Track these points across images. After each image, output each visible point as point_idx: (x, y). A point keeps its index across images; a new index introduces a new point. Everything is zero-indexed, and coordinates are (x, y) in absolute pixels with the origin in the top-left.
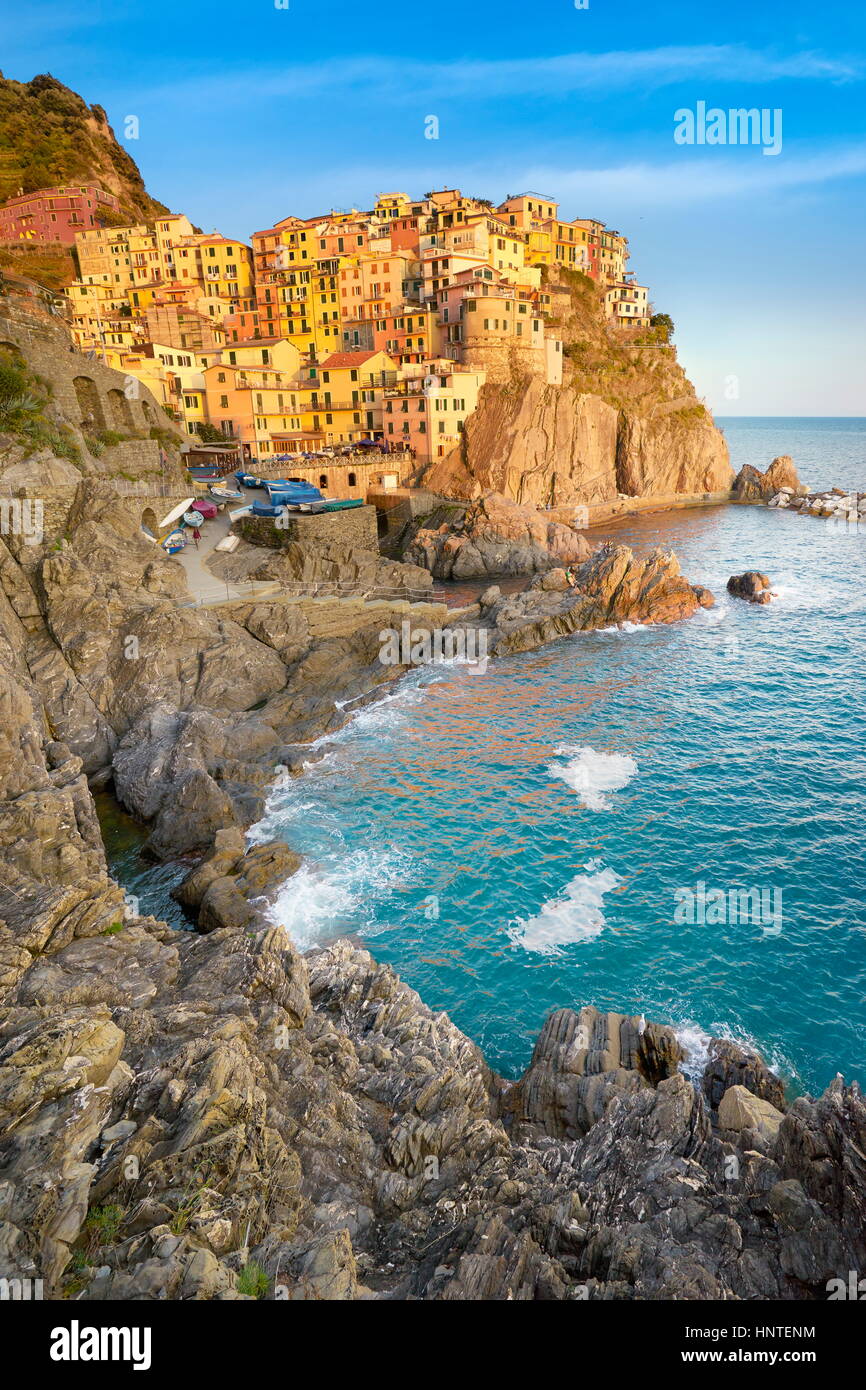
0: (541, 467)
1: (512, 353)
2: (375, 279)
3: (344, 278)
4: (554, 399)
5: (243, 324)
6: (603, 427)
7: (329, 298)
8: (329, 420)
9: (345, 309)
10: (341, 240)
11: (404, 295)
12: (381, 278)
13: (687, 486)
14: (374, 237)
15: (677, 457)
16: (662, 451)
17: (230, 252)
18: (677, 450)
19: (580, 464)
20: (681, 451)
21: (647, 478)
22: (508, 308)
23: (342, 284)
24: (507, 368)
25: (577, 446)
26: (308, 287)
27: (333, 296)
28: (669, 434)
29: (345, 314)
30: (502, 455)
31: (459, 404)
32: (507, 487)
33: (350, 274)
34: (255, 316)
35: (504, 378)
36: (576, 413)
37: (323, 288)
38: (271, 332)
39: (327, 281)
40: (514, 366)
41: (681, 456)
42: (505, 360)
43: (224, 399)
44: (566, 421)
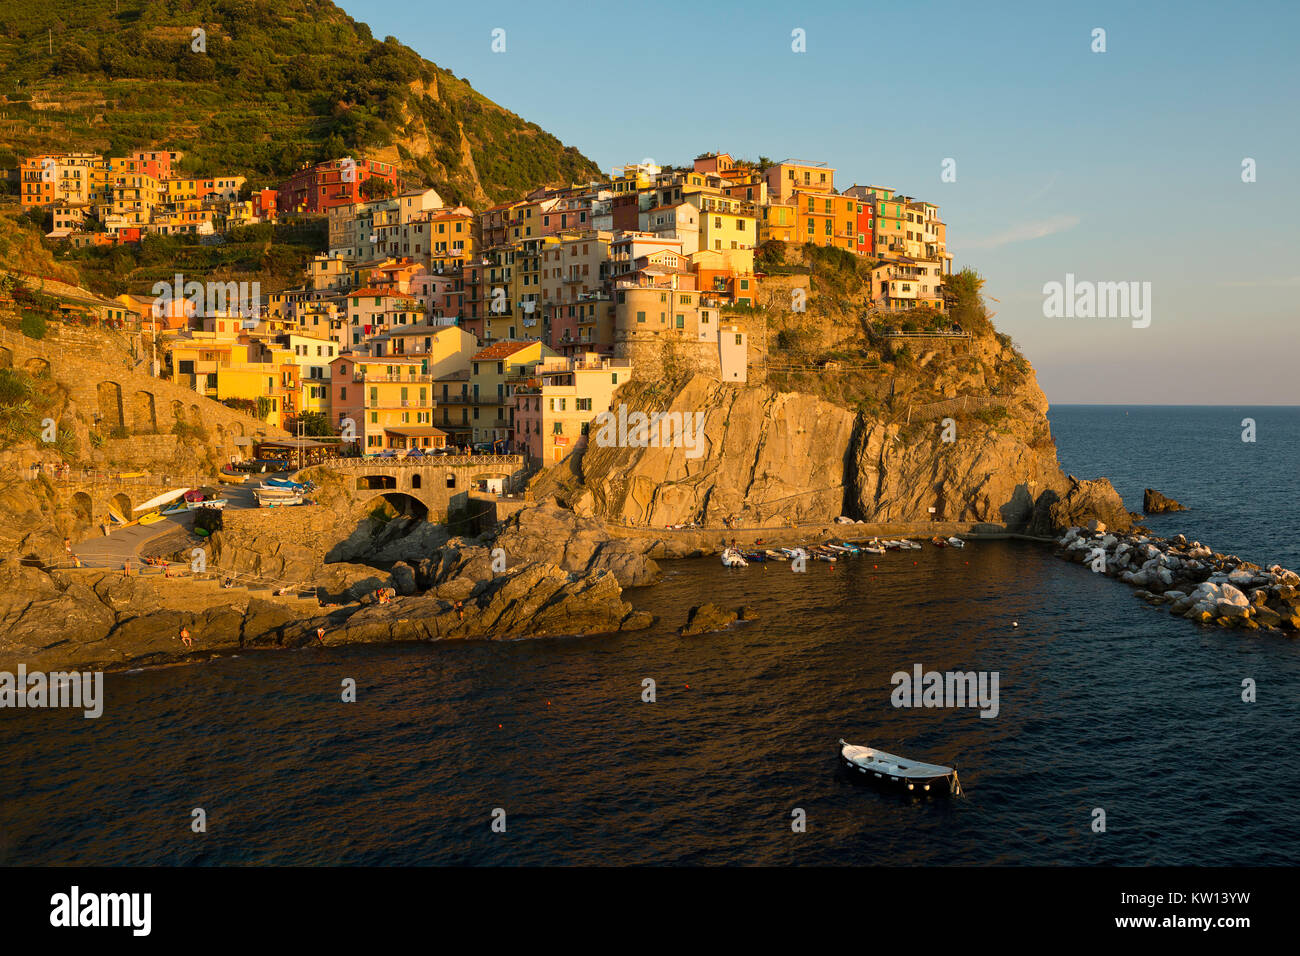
0: (694, 479)
1: (668, 345)
2: (574, 261)
3: (546, 259)
4: (728, 399)
5: (449, 305)
6: (820, 435)
7: (531, 280)
8: (476, 416)
9: (546, 291)
10: (564, 217)
11: (601, 278)
12: (580, 260)
13: (947, 512)
14: (599, 214)
15: (935, 474)
16: (914, 465)
17: (459, 228)
18: (936, 466)
19: (765, 476)
20: (942, 466)
21: (884, 497)
22: (663, 299)
23: (545, 265)
24: (659, 365)
25: (764, 456)
26: (512, 267)
27: (536, 276)
28: (929, 444)
29: (546, 297)
30: (626, 461)
31: (584, 404)
32: (629, 499)
33: (552, 256)
34: (460, 296)
35: (655, 374)
36: (767, 415)
37: (526, 269)
38: (474, 314)
39: (530, 262)
40: (669, 364)
41: (940, 474)
42: (657, 355)
43: (344, 390)
44: (746, 426)
